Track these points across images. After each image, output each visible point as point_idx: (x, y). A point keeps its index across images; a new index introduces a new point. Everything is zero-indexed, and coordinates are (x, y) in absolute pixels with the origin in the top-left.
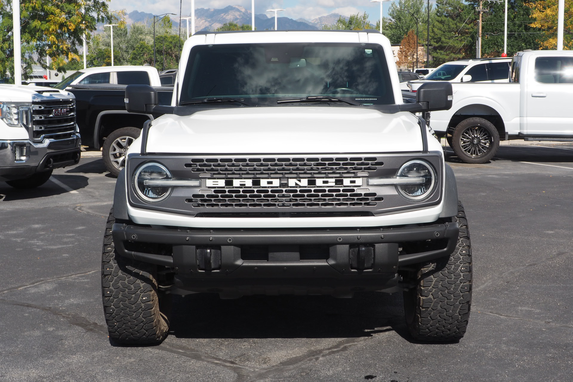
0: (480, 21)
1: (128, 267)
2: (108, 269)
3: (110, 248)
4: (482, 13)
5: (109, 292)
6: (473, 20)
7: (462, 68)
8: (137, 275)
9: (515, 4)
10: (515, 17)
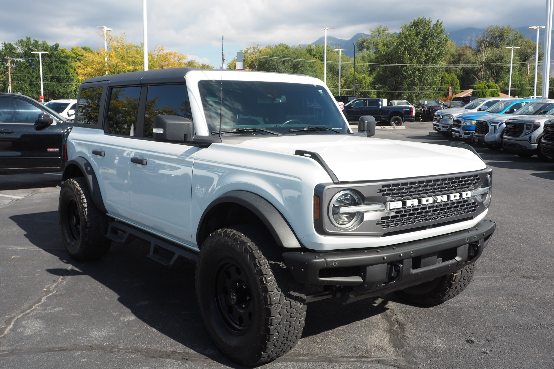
0: (9, 73)
1: (292, 293)
2: (274, 298)
3: (271, 278)
4: (10, 68)
5: (276, 321)
6: (3, 72)
7: (67, 105)
8: (296, 299)
9: (32, 63)
10: (33, 72)
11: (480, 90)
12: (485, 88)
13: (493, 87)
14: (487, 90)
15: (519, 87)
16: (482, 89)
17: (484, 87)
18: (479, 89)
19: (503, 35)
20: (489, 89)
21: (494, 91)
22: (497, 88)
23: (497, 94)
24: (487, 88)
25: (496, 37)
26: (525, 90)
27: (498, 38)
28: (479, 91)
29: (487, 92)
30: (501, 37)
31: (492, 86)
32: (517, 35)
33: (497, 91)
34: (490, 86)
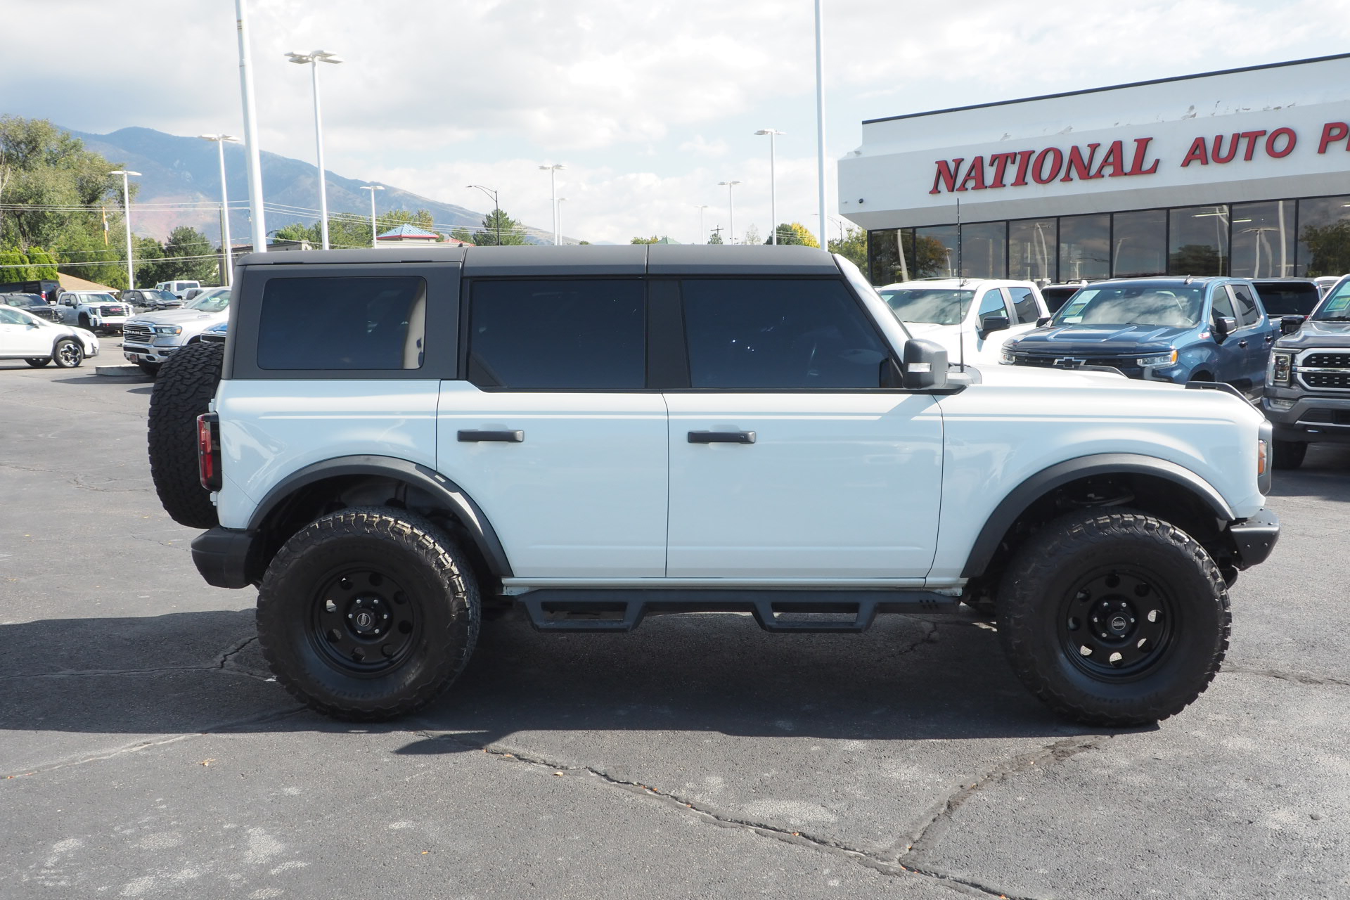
11: (10, 266)
12: (23, 262)
13: (41, 260)
14: (28, 265)
15: (95, 260)
16: (15, 263)
17: (19, 259)
18: (8, 262)
19: (34, 140)
20: (31, 263)
21: (45, 268)
22: (51, 262)
23: (52, 274)
24: (27, 260)
25: (19, 143)
26: (109, 266)
27: (23, 146)
28: (7, 268)
29: (29, 271)
30: (32, 144)
31: (39, 256)
32: (67, 142)
33: (51, 269)
34: (34, 257)
